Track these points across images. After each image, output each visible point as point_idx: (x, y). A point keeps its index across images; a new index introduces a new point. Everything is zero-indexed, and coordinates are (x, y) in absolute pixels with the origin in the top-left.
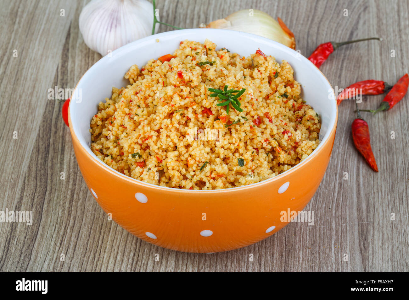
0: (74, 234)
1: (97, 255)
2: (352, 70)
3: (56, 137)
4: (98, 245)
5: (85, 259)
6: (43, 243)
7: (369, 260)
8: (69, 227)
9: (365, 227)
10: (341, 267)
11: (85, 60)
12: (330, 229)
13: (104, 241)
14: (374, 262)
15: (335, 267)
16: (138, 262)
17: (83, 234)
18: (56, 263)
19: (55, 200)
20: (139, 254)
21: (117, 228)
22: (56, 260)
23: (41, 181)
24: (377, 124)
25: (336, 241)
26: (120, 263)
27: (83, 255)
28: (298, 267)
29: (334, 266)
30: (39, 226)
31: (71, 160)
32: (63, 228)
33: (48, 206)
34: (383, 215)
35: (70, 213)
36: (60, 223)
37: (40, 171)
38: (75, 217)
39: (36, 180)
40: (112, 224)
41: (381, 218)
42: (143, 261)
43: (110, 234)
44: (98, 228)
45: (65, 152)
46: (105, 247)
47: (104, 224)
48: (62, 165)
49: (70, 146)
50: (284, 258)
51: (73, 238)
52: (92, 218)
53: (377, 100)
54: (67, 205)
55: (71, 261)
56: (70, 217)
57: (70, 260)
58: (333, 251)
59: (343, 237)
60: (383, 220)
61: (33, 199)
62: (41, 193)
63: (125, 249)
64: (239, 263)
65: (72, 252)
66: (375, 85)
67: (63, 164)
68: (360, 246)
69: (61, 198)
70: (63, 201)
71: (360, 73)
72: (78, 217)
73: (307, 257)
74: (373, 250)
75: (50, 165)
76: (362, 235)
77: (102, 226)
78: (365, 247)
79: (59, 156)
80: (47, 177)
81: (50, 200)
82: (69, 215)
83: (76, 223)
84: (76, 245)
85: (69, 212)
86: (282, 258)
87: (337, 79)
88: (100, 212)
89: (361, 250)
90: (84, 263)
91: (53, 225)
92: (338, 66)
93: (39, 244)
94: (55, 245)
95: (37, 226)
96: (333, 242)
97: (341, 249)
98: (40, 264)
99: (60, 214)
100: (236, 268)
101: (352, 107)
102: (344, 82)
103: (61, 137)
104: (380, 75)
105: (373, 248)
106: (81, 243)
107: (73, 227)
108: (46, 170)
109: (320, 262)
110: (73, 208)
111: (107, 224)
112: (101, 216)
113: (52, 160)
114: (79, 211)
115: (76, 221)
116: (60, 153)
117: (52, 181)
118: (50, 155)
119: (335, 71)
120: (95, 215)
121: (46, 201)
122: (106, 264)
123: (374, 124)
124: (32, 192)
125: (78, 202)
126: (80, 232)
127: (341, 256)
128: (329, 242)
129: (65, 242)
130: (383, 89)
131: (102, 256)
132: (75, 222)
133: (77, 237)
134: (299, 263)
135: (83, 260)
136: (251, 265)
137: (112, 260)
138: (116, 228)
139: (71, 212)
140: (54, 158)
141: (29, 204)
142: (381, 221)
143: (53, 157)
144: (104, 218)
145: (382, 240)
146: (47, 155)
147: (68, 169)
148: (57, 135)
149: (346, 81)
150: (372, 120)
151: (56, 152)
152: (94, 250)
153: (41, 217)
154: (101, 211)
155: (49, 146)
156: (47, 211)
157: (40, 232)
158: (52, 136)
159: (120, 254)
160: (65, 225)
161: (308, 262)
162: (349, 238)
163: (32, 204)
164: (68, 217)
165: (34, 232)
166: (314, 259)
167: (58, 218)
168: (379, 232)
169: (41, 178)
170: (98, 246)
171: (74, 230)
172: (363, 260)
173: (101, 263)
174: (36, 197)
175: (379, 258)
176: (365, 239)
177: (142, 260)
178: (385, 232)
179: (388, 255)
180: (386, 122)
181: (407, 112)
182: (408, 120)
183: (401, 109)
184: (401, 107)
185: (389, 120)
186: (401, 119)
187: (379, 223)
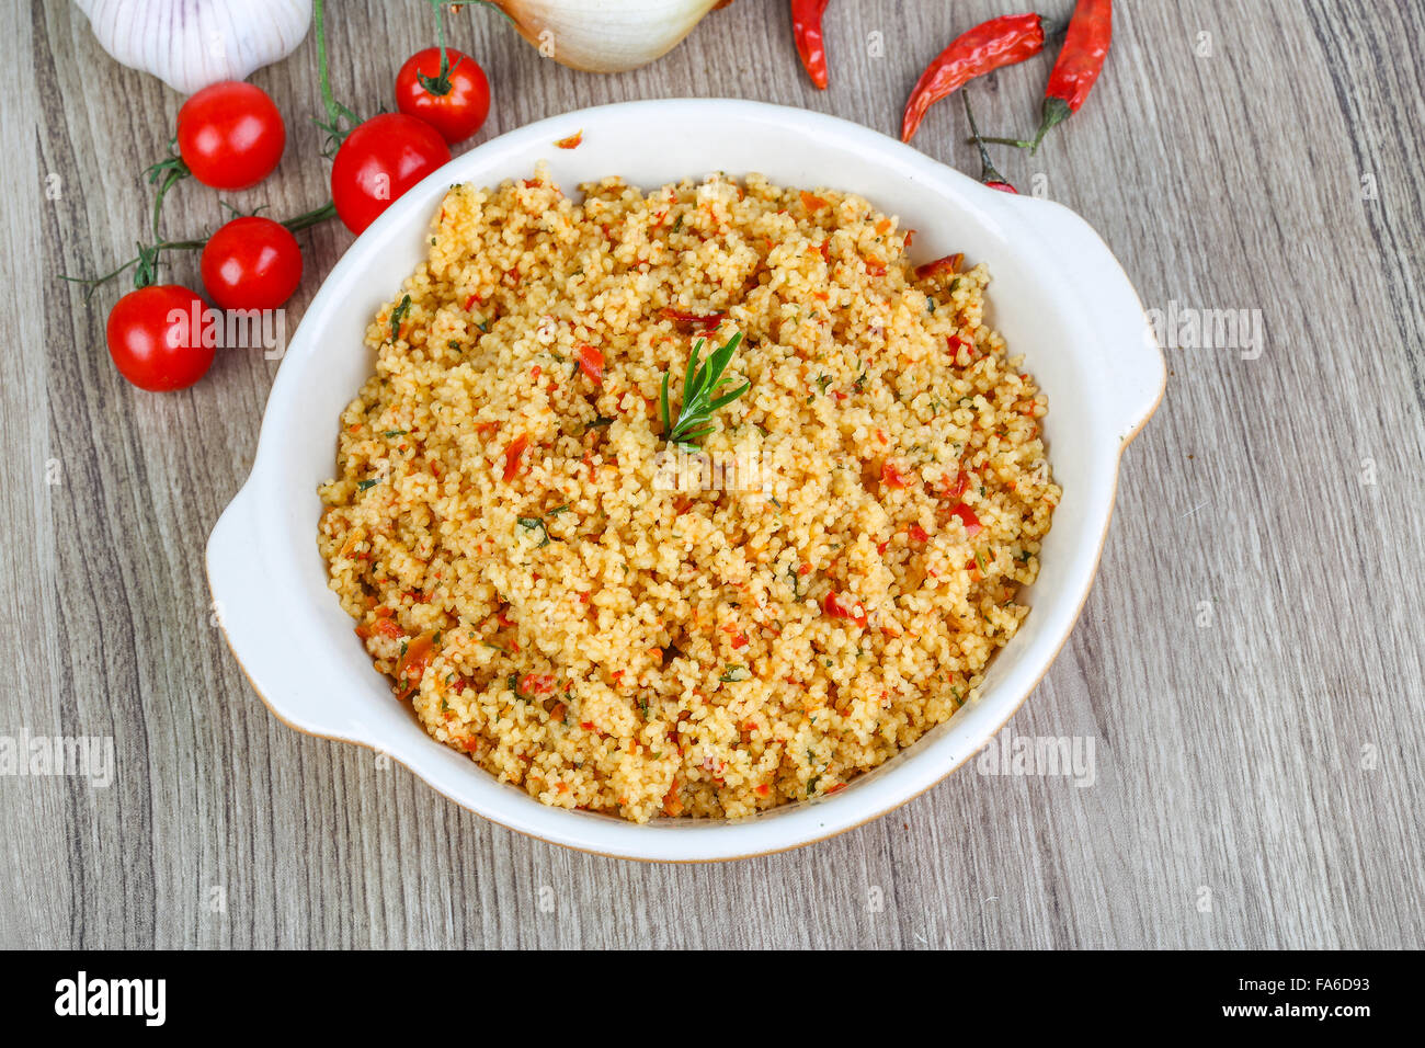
0: (255, 774)
1: (341, 837)
3: (107, 422)
4: (335, 800)
5: (311, 857)
6: (176, 825)
7: (1109, 697)
8: (235, 753)
11: (115, 94)
13: (348, 782)
14: (1125, 697)
16: (464, 837)
17: (282, 770)
18: (233, 890)
19: (167, 661)
22: (229, 878)
23: (108, 600)
26: (414, 852)
27: (301, 847)
30: (148, 767)
31: (175, 501)
32: (218, 760)
33: (154, 688)
35: (224, 700)
36: (205, 744)
37: (95, 560)
39: (92, 595)
41: (1118, 537)
42: (477, 832)
45: (151, 475)
46: (355, 802)
48: (154, 526)
49: (159, 447)
51: (256, 789)
53: (1028, 83)
54: (209, 675)
55: (273, 875)
56: (229, 715)
57: (269, 871)
60: (1124, 541)
61: (105, 673)
62: (119, 645)
65: (269, 843)
66: (1015, 38)
67: (156, 521)
68: (1075, 649)
69: (184, 650)
70: (192, 659)
74: (1115, 658)
75: (117, 531)
78: (1089, 651)
79: (137, 493)
80: (122, 579)
81: (153, 665)
82: (223, 707)
83: (251, 734)
85: (220, 696)
87: (893, 17)
89: (1081, 664)
90: (311, 873)
91: (188, 754)
93: (166, 831)
94: (213, 823)
95: (141, 769)
98: (187, 903)
99: (198, 714)
101: (958, 125)
102: (917, 27)
103: (122, 417)
105: (1114, 651)
106: (284, 804)
107: (247, 749)
108: (110, 554)
110: (227, 682)
113: (120, 512)
115: (250, 727)
116: (134, 480)
117: (140, 594)
118: (107, 494)
121: (142, 671)
122: (375, 864)
124: (92, 645)
126: (272, 763)
129: (239, 810)
130: (1039, 42)
131: (354, 838)
132: (246, 729)
133: (266, 785)
135: (306, 863)
137: (387, 847)
139: (227, 696)
140: (123, 504)
141: (96, 692)
142: (1119, 547)
143: (120, 499)
145: (1135, 616)
146: (100, 496)
147: (176, 536)
148: (107, 410)
151: (123, 480)
152: (328, 820)
153: (146, 733)
155: (94, 458)
156: (156, 707)
157: (156, 790)
158: (94, 420)
159: (404, 820)
160: (221, 747)
163: (106, 691)
164: (222, 716)
165: (139, 790)
167: (194, 726)
168: (1121, 587)
169: (105, 588)
170: (335, 805)
171: (251, 760)
172: (1092, 699)
173: (359, 862)
174: (110, 662)
175: (1137, 683)
176: (1087, 623)
177: (473, 828)
178: (1138, 586)
179: (1160, 667)
180: (1070, 163)
181: (1125, 110)
182: (1131, 144)
183: (1106, 104)
184: (1104, 94)
185: (1076, 153)
186: (1110, 143)
187: (1114, 556)
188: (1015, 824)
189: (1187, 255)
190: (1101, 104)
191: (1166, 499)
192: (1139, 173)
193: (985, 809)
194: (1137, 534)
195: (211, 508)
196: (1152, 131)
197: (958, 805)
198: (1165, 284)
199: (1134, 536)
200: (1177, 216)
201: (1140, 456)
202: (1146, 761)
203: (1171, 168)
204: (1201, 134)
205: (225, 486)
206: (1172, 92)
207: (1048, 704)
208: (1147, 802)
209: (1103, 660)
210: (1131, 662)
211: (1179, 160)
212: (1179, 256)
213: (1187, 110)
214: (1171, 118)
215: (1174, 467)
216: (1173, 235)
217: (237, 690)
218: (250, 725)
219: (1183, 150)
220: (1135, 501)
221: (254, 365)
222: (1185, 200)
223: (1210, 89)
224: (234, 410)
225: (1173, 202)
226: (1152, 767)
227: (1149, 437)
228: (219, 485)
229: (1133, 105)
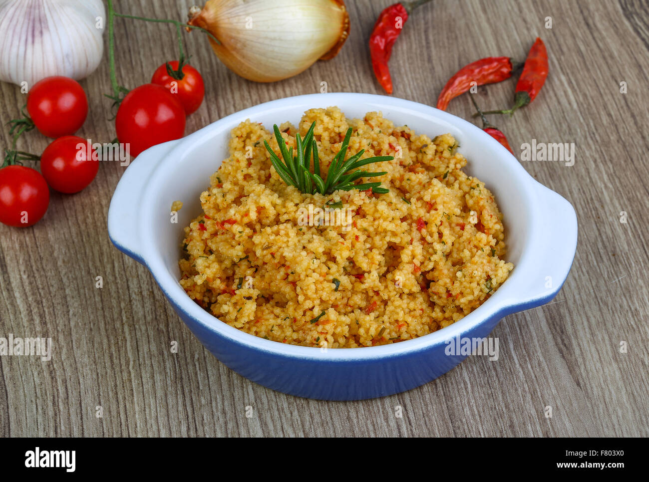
0: (72, 410)
2: (446, 44)
4: (121, 422)
7: (579, 367)
8: (60, 400)
9: (554, 311)
10: (538, 387)
12: (500, 325)
13: (128, 414)
14: (589, 367)
15: (529, 389)
17: (89, 408)
20: (196, 425)
21: (143, 386)
24: (516, 131)
25: (516, 343)
28: (469, 399)
29: (526, 386)
30: (8, 408)
31: (24, 281)
32: (50, 404)
33: (11, 369)
34: (578, 286)
35: (53, 375)
36: (42, 396)
38: (65, 381)
40: (133, 380)
41: (576, 292)
43: (135, 399)
44: (110, 393)
45: (9, 269)
46: (133, 423)
47: (118, 383)
48: (11, 293)
49: (14, 256)
50: (441, 388)
51: (73, 418)
52: (95, 376)
53: (504, 92)
56: (56, 382)
58: (516, 361)
59: (524, 334)
60: (580, 294)
63: (168, 421)
64: (369, 410)
66: (497, 65)
67: (12, 290)
68: (557, 344)
71: (461, 48)
72: (70, 380)
73: (478, 380)
74: (581, 349)
76: (554, 325)
77: (116, 388)
78: (565, 345)
82: (53, 378)
83: (70, 391)
84: (83, 429)
85: (51, 373)
86: (436, 388)
87: (426, 64)
88: (105, 364)
89: (561, 351)
91: (32, 401)
92: (420, 42)
96: (511, 346)
97: (529, 356)
99: (38, 381)
100: (367, 419)
101: (467, 110)
102: (440, 68)
104: (495, 47)
105: (579, 345)
107: (68, 398)
109: (501, 384)
110: (55, 366)
111: (123, 382)
112: (109, 371)
114: (68, 369)
115: (69, 387)
119: (418, 51)
120: (99, 371)
123: (513, 133)
125: (60, 352)
126: (83, 405)
127: (532, 367)
128: (504, 347)
130: (510, 70)
132: (66, 388)
133: (79, 416)
134: (467, 393)
136: (390, 409)
138: (141, 388)
139: (55, 373)
142: (577, 297)
144: (115, 374)
145: (590, 328)
147: (24, 297)
149: (442, 65)
150: (507, 126)
153: (6, 391)
154: (106, 361)
156: (12, 379)
157: (12, 419)
160: (52, 397)
161: (482, 387)
162: (534, 334)
164: (52, 382)
166: (490, 381)
167: (35, 387)
168: (580, 315)
170: (121, 425)
171: (70, 403)
172: (569, 368)
175: (595, 360)
176: (562, 332)
178: (590, 314)
179: (607, 352)
180: (531, 126)
181: (559, 103)
182: (564, 117)
183: (548, 100)
184: (547, 96)
185: (534, 121)
186: (553, 117)
187: (575, 301)
188: (530, 428)
189: (601, 165)
190: (545, 100)
191: (602, 274)
192: (570, 129)
193: (511, 422)
194: (587, 291)
195: (45, 284)
196: (575, 112)
197: (495, 419)
198: (590, 178)
199: (585, 292)
200: (593, 148)
201: (585, 255)
202: (604, 397)
203: (588, 128)
204: (603, 113)
205: (53, 274)
206: (585, 95)
207: (544, 370)
208: (606, 416)
209: (573, 349)
210: (590, 350)
211: (592, 124)
212: (597, 166)
213: (594, 102)
214: (585, 106)
215: (605, 260)
216: (592, 156)
217: (61, 370)
218: (69, 386)
219: (593, 120)
220: (584, 275)
221: (70, 218)
222: (597, 141)
223: (606, 94)
224: (58, 239)
225: (591, 142)
226: (607, 400)
227: (589, 246)
228: (49, 274)
229: (564, 100)
